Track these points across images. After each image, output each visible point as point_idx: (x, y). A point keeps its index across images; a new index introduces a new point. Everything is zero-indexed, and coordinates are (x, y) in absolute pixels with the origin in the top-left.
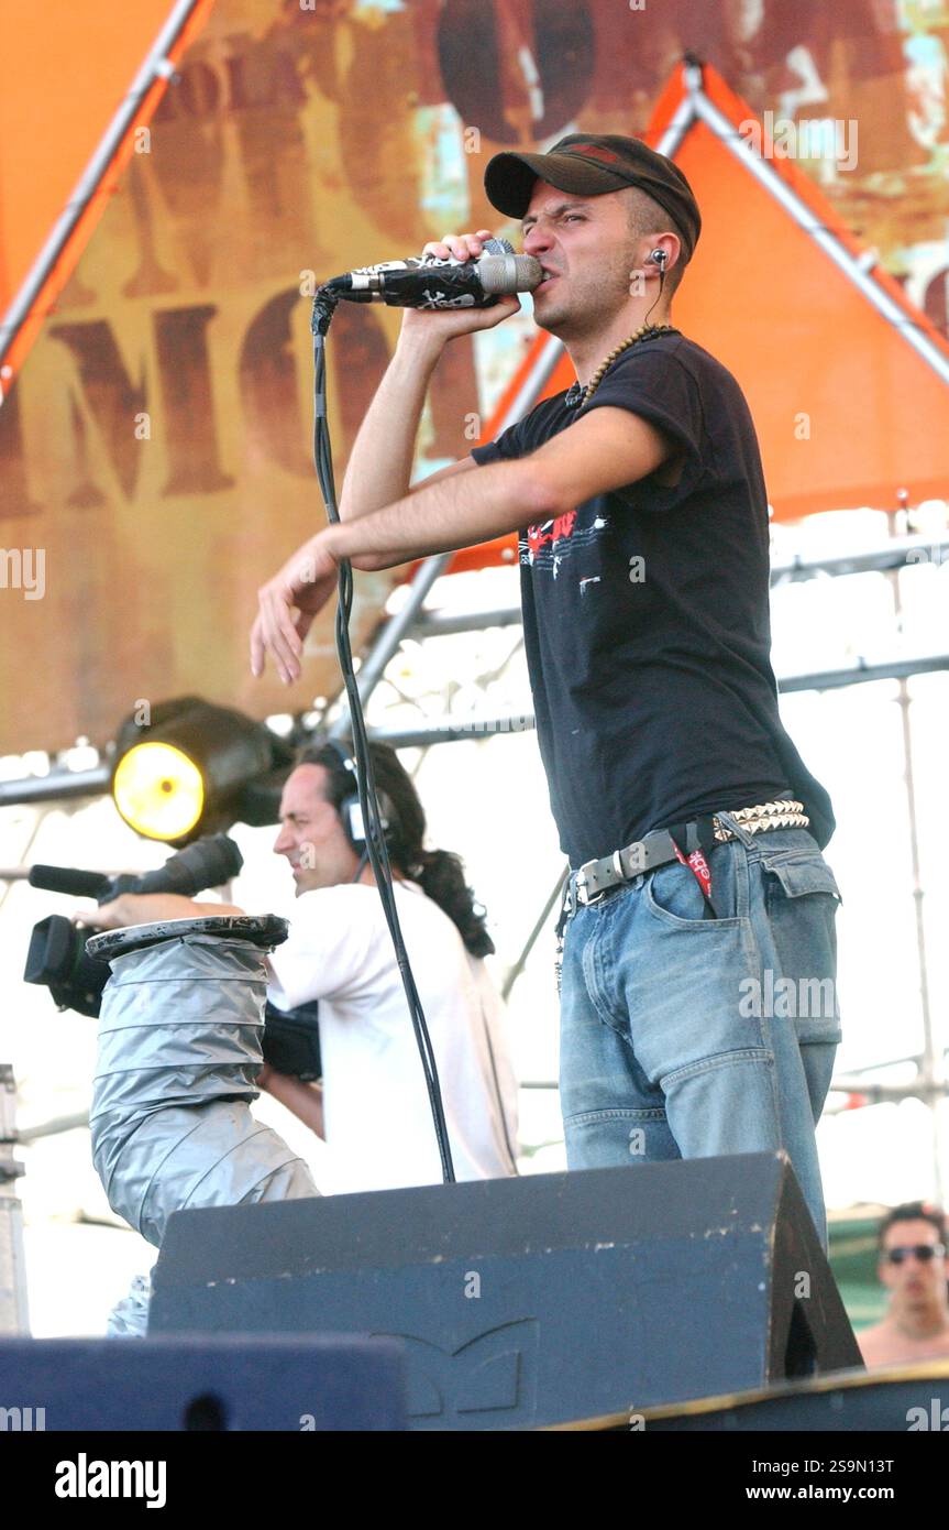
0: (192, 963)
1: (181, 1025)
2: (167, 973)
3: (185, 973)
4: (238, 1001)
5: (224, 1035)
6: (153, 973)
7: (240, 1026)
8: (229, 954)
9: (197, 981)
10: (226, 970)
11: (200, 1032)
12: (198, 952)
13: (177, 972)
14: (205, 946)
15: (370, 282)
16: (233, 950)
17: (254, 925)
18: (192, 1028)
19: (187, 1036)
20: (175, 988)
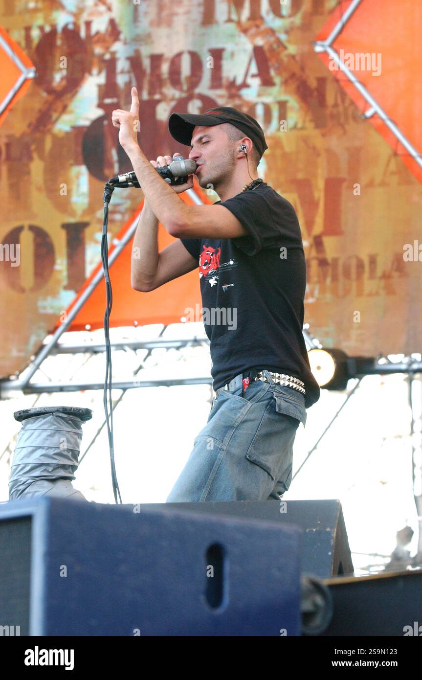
0: (56, 423)
1: (49, 448)
2: (46, 427)
3: (53, 427)
4: (72, 440)
5: (66, 453)
6: (40, 426)
7: (72, 450)
8: (70, 422)
9: (57, 431)
10: (68, 427)
11: (57, 451)
12: (59, 420)
13: (49, 427)
14: (61, 418)
15: (126, 179)
16: (72, 420)
17: (81, 411)
18: (53, 449)
19: (51, 452)
20: (48, 433)
